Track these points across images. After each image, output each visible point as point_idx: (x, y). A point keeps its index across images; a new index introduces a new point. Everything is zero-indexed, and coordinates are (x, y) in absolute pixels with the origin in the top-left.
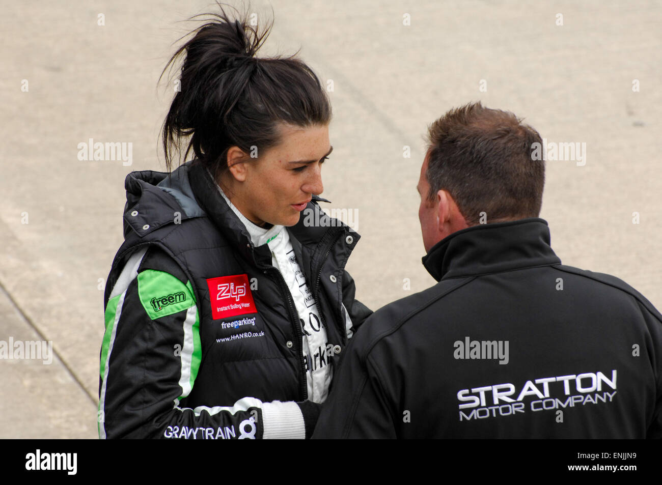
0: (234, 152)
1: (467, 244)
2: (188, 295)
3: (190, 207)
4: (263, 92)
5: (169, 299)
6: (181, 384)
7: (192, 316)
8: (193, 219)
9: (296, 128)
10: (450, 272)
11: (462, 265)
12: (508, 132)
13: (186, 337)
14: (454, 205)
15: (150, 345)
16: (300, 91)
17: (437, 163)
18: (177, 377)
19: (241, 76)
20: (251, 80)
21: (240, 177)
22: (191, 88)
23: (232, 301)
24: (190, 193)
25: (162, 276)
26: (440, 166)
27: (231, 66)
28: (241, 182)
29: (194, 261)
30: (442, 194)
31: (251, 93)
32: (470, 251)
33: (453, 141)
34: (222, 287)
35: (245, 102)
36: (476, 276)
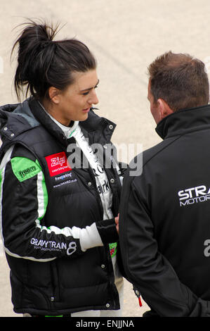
0: (52, 90)
1: (176, 119)
2: (37, 167)
3: (33, 122)
4: (62, 58)
5: (27, 171)
6: (39, 211)
7: (41, 177)
8: (35, 128)
9: (82, 73)
10: (168, 134)
11: (174, 130)
12: (187, 65)
13: (38, 188)
14: (166, 106)
15: (21, 195)
16: (80, 55)
17: (155, 86)
18: (36, 208)
19: (50, 52)
20: (55, 53)
21: (57, 102)
22: (25, 61)
23: (59, 166)
24: (32, 115)
25: (23, 160)
26: (157, 87)
27: (44, 47)
28: (57, 104)
29: (38, 149)
30: (160, 101)
31: (57, 60)
32: (177, 123)
33: (161, 74)
34: (53, 160)
35: (54, 64)
36: (182, 135)
